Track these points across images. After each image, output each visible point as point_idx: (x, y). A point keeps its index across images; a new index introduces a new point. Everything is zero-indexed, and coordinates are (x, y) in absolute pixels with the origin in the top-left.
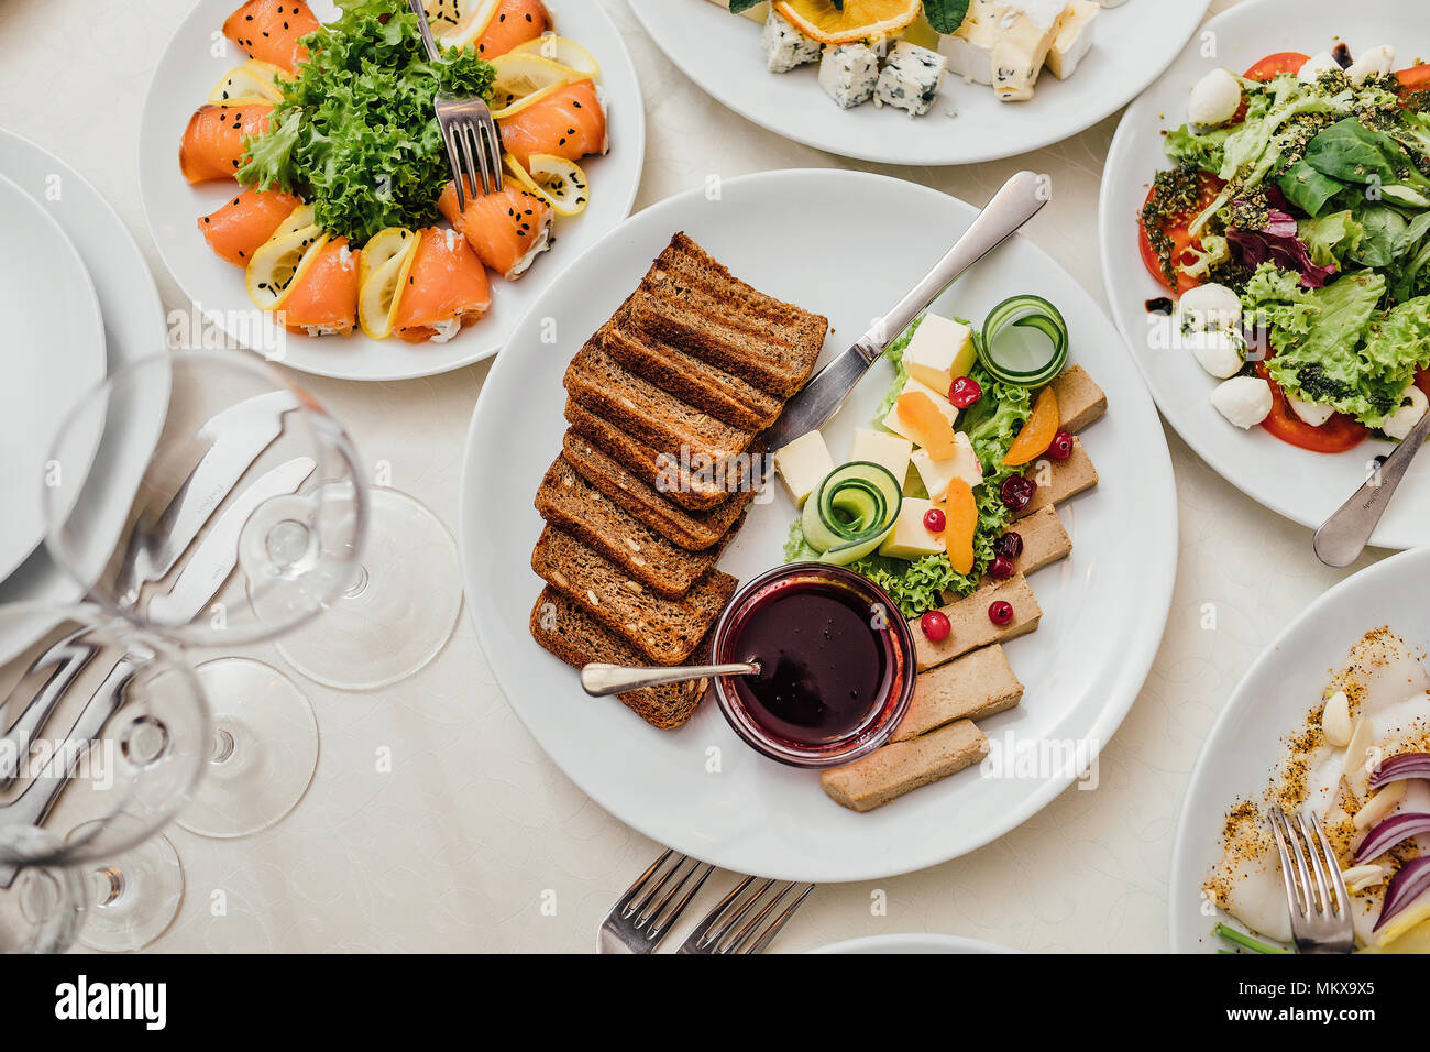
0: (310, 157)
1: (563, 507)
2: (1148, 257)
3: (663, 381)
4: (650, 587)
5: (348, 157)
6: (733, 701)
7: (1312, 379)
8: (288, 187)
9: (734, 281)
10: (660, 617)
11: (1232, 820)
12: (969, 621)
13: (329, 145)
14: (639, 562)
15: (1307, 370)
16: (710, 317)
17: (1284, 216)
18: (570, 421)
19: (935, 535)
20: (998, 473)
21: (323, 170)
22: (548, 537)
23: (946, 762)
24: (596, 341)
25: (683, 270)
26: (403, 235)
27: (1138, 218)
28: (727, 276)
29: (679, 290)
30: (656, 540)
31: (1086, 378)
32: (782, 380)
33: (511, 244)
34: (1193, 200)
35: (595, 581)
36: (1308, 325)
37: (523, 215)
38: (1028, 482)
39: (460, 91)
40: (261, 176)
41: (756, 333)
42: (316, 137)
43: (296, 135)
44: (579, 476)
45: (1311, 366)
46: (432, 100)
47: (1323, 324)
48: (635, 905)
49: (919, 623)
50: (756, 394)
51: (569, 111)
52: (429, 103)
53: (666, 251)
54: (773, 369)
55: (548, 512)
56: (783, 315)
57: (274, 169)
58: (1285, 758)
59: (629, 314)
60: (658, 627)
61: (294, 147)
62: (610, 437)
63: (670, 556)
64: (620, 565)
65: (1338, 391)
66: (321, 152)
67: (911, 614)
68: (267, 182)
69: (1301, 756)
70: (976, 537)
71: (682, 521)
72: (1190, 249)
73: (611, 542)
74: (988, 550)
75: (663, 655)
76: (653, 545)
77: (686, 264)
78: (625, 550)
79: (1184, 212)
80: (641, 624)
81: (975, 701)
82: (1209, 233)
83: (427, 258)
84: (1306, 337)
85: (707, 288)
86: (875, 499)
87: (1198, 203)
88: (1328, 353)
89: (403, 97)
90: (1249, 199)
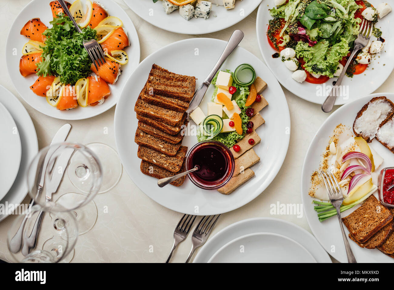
0: (55, 66)
1: (142, 141)
2: (271, 44)
3: (159, 105)
4: (167, 155)
5: (65, 64)
6: (193, 177)
7: (315, 68)
8: (51, 74)
9: (170, 73)
10: (171, 161)
11: (313, 177)
12: (244, 145)
13: (59, 61)
14: (163, 150)
15: (314, 66)
16: (167, 85)
17: (302, 28)
18: (138, 119)
19: (232, 127)
20: (244, 109)
21: (59, 68)
22: (140, 149)
23: (245, 179)
24: (140, 98)
25: (157, 74)
26: (84, 80)
27: (267, 34)
28: (168, 72)
29: (157, 80)
30: (166, 143)
31: (261, 80)
32: (188, 98)
33: (112, 76)
34: (279, 26)
35: (154, 157)
36: (312, 55)
37: (113, 68)
38: (252, 109)
39: (89, 39)
40: (43, 73)
41: (179, 86)
42: (55, 60)
43: (50, 61)
44: (144, 132)
45: (314, 65)
46: (82, 43)
47: (316, 54)
48: (180, 226)
49: (233, 148)
50: (182, 102)
51: (118, 38)
52: (82, 44)
53: (152, 70)
54: (185, 96)
55: (138, 143)
56: (184, 79)
57: (46, 71)
58: (323, 159)
59: (147, 90)
60: (171, 164)
61: (50, 64)
62: (149, 122)
63: (170, 146)
64: (159, 151)
65: (321, 71)
66: (57, 63)
67: (230, 146)
68: (45, 75)
69: (326, 158)
70: (242, 125)
71: (172, 138)
72: (281, 39)
73: (156, 147)
74: (245, 128)
75: (174, 171)
76: (166, 145)
77: (157, 73)
78: (159, 148)
79: (278, 30)
80: (167, 164)
81: (249, 164)
82: (284, 34)
83: (92, 85)
84: (312, 59)
85: (164, 77)
86: (217, 123)
87: (281, 27)
88: (318, 61)
89: (75, 44)
90: (293, 25)
